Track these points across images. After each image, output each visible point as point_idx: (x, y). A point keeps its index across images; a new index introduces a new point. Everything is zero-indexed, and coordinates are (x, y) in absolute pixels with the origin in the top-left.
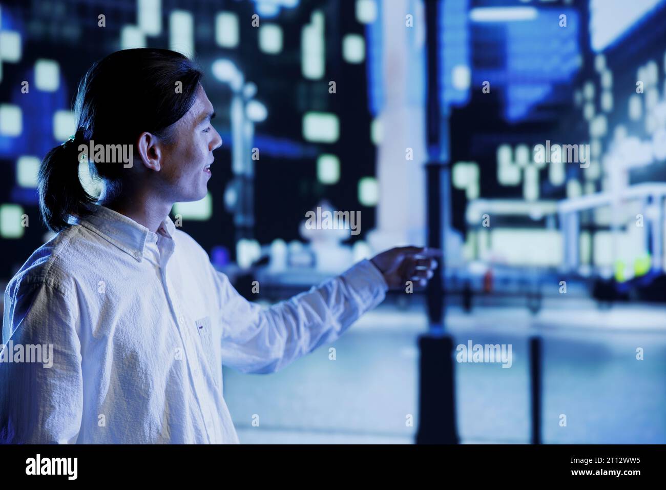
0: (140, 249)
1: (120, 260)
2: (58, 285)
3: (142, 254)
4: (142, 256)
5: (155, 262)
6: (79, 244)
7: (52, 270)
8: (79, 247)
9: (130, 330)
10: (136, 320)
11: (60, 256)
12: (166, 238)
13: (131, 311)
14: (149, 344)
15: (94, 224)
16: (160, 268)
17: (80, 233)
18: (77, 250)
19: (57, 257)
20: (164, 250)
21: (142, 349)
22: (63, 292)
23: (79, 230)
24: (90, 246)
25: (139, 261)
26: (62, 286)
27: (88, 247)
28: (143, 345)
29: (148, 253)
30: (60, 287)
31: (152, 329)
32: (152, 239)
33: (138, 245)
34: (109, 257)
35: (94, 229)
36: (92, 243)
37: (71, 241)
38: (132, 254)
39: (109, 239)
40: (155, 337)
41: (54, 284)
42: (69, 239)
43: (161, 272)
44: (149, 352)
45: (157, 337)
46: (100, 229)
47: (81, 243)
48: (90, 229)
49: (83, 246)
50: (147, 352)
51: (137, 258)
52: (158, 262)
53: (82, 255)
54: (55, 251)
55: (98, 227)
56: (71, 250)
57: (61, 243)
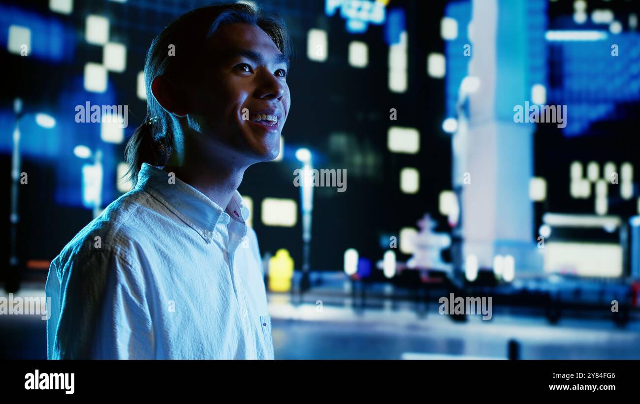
0: (211, 230)
1: (189, 238)
2: (126, 256)
3: (212, 234)
4: (211, 237)
5: (223, 246)
6: (147, 215)
7: (118, 237)
8: (146, 217)
9: (197, 318)
10: (202, 308)
11: (126, 224)
12: (238, 222)
13: (198, 297)
14: (215, 336)
15: (163, 195)
16: (227, 253)
17: (148, 203)
18: (144, 222)
19: (123, 224)
20: (234, 235)
21: (208, 341)
22: (130, 263)
23: (147, 200)
24: (158, 218)
25: (207, 241)
26: (130, 257)
27: (155, 219)
28: (209, 336)
29: (217, 235)
30: (128, 258)
31: (219, 319)
32: (224, 220)
33: (209, 225)
34: (178, 233)
35: (163, 201)
36: (161, 216)
37: (138, 210)
38: (201, 233)
39: (179, 214)
40: (222, 328)
41: (121, 254)
42: (136, 207)
43: (228, 257)
44: (215, 344)
45: (224, 329)
46: (170, 201)
47: (149, 214)
48: (159, 200)
49: (150, 217)
50: (213, 344)
51: (206, 238)
52: (226, 246)
53: (148, 228)
54: (121, 217)
55: (168, 199)
56: (137, 221)
57: (127, 210)
